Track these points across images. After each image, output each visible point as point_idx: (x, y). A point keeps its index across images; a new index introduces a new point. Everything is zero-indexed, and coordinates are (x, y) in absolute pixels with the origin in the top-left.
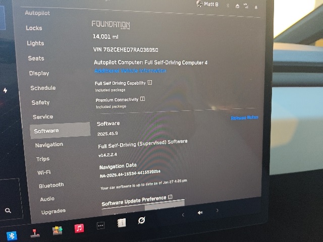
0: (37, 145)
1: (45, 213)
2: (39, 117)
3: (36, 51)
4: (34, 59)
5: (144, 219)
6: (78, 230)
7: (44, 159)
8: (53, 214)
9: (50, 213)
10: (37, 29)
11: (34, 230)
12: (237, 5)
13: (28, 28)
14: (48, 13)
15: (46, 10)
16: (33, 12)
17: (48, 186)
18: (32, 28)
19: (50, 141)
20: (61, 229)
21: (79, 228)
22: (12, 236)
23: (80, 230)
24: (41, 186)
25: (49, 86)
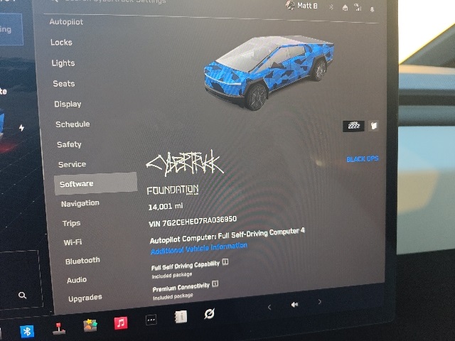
0: (64, 204)
1: (74, 300)
2: (66, 165)
3: (63, 74)
4: (60, 84)
5: (213, 312)
6: (119, 326)
7: (73, 224)
8: (84, 302)
9: (80, 300)
10: (66, 43)
11: (58, 325)
12: (345, 7)
13: (54, 43)
14: (80, 22)
15: (78, 18)
16: (61, 21)
17: (79, 262)
18: (58, 43)
19: (81, 198)
20: (95, 324)
21: (121, 322)
22: (27, 331)
23: (123, 325)
24: (69, 262)
25: (81, 122)
